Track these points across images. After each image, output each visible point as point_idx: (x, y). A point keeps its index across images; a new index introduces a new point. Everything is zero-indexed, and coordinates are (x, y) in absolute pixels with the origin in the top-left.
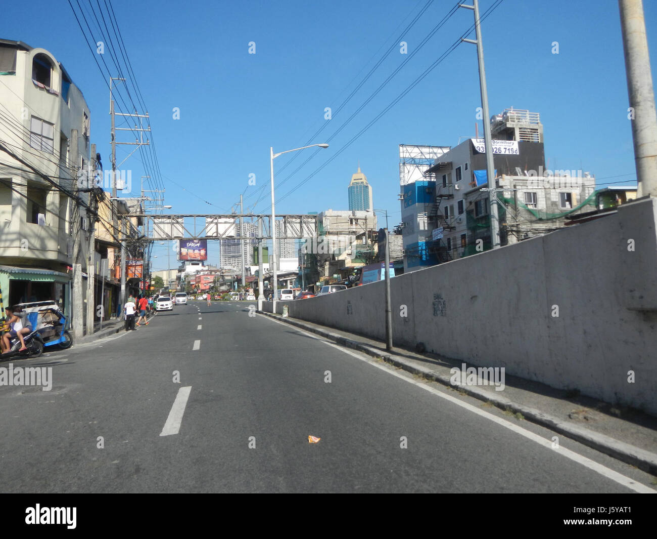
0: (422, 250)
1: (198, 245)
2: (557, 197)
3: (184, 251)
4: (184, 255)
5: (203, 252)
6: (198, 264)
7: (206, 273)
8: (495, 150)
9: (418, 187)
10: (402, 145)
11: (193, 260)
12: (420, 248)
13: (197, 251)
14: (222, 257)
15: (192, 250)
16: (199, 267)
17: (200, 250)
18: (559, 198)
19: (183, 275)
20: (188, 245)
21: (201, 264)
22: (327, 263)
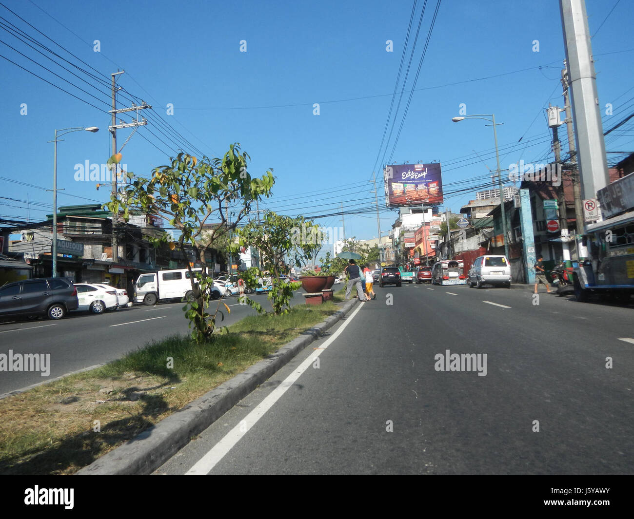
1: (424, 174)
3: (398, 188)
4: (399, 196)
5: (433, 188)
6: (426, 211)
11: (416, 204)
13: (421, 187)
15: (413, 185)
16: (429, 216)
17: (427, 185)
19: (397, 233)
20: (405, 175)
21: (430, 211)
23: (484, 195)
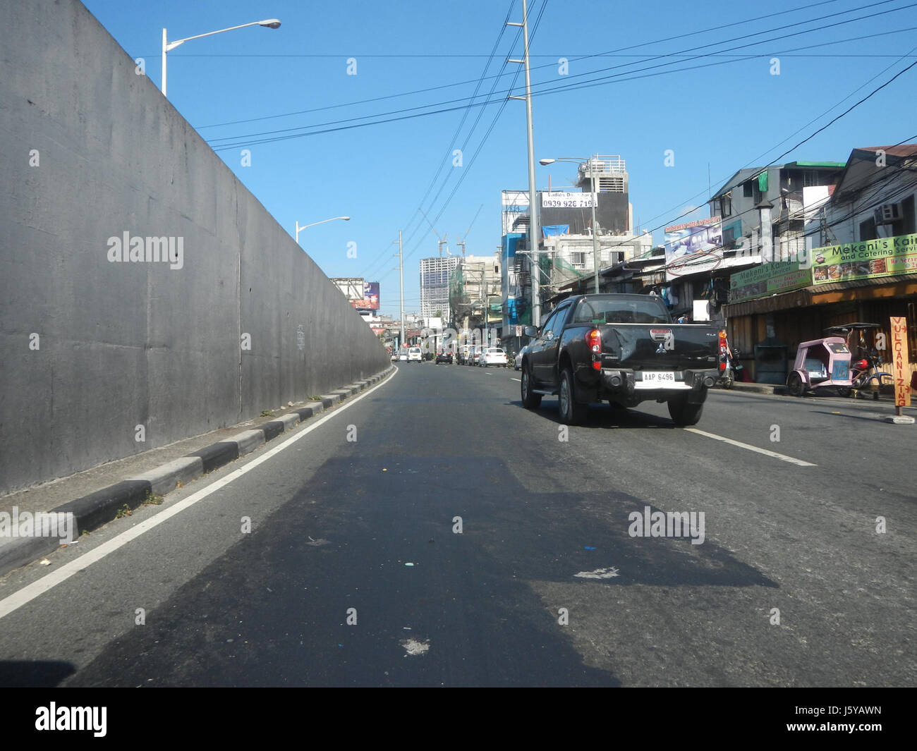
0: (511, 308)
1: (368, 289)
2: (608, 256)
5: (374, 299)
6: (368, 314)
7: (377, 325)
8: (569, 204)
9: (510, 239)
10: (505, 191)
11: (362, 310)
12: (510, 305)
13: (366, 298)
14: (423, 303)
16: (369, 318)
17: (370, 297)
18: (610, 258)
21: (371, 314)
22: (467, 318)
23: (429, 264)
